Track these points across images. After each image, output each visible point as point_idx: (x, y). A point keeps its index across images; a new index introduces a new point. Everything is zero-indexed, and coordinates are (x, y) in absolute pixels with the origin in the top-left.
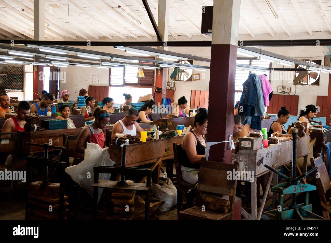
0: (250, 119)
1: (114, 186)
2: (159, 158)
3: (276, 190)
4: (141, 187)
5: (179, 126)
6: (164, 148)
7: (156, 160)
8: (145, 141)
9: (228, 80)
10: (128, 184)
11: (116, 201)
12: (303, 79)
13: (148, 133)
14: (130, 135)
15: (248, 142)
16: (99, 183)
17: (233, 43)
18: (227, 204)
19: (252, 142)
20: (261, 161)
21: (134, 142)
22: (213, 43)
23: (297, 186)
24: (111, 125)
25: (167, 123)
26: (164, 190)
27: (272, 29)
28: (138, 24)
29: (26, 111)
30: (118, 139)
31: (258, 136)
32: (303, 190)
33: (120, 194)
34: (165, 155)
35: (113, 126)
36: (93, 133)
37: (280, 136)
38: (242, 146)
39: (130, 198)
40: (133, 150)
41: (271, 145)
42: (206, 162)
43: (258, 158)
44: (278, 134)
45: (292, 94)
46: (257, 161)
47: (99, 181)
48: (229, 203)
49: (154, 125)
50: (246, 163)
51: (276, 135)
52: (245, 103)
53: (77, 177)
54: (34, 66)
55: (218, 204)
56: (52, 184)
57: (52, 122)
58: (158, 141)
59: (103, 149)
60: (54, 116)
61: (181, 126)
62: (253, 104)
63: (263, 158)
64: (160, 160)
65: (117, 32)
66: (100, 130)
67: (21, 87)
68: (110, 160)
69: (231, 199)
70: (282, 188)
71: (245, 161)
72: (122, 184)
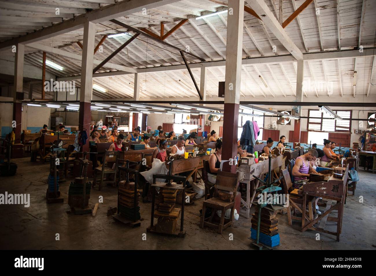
0: (247, 147)
1: (164, 186)
2: (196, 168)
3: (258, 191)
4: (180, 187)
5: (208, 149)
6: (199, 162)
7: (194, 169)
8: (187, 158)
9: (234, 124)
10: (173, 185)
11: (165, 195)
12: (282, 121)
13: (189, 153)
14: (178, 155)
15: (245, 160)
16: (156, 184)
17: (237, 102)
18: (232, 197)
19: (248, 160)
20: (253, 171)
21: (180, 159)
22: (225, 103)
23: (271, 188)
24: (170, 147)
25: (203, 146)
26: (198, 186)
27: (265, 93)
28: (190, 89)
29: (121, 140)
30: (171, 157)
31: (252, 156)
32: (274, 190)
33: (167, 191)
34: (200, 166)
35: (171, 148)
36: (160, 152)
37: (266, 156)
38: (242, 162)
39: (173, 193)
40: (180, 163)
41: (260, 161)
42: (221, 172)
43: (251, 170)
44: (265, 154)
45: (276, 129)
46: (251, 171)
47: (156, 182)
48: (232, 196)
49: (196, 147)
50: (244, 172)
51: (263, 155)
52: (244, 138)
53: (148, 178)
54: (133, 113)
55: (226, 197)
56: (131, 183)
57: (136, 146)
58: (195, 158)
59: (162, 163)
60: (140, 141)
61: (210, 149)
62: (248, 138)
63: (254, 169)
64: (196, 169)
65: (179, 94)
66: (164, 150)
67: (127, 124)
68: (166, 169)
69: (234, 194)
70: (262, 189)
71: (244, 171)
72: (169, 185)
